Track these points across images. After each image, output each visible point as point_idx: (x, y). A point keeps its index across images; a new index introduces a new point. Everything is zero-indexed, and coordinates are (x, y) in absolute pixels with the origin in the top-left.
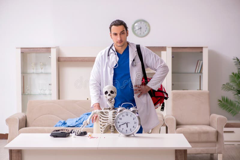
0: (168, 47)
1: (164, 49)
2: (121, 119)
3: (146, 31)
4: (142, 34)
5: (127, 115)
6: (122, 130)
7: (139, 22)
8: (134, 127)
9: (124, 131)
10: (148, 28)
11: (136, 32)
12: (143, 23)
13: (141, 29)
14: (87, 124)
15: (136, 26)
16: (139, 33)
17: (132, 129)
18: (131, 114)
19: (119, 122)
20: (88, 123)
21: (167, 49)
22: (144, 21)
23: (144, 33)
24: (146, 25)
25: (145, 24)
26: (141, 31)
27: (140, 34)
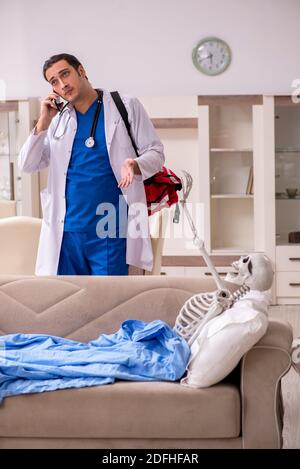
0: (268, 96)
1: (257, 99)
3: (222, 62)
4: (214, 69)
7: (207, 44)
10: (227, 54)
11: (202, 65)
12: (215, 44)
13: (213, 58)
15: (201, 51)
16: (208, 66)
21: (264, 99)
22: (218, 41)
23: (217, 66)
24: (222, 50)
25: (220, 47)
26: (211, 62)
27: (210, 68)
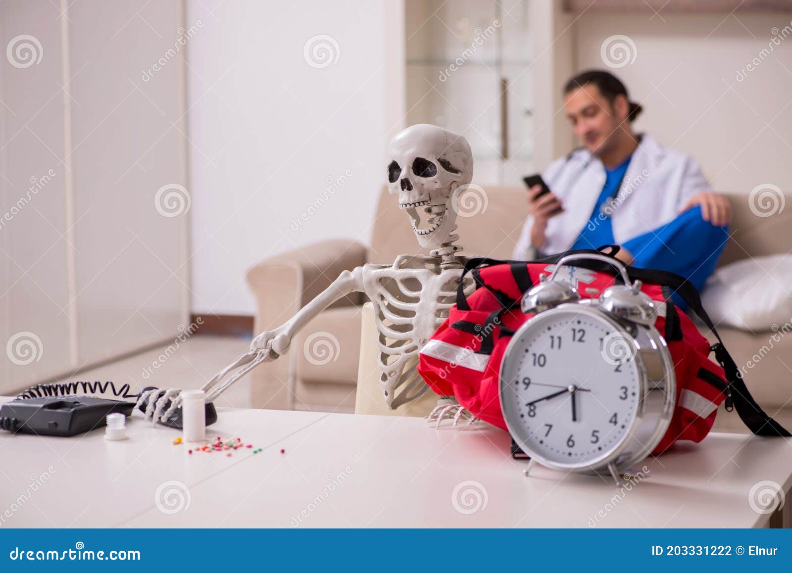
2: (540, 361)
5: (579, 336)
6: (542, 437)
8: (614, 420)
9: (556, 440)
14: (267, 351)
17: (607, 432)
18: (603, 335)
19: (527, 383)
20: (276, 349)
